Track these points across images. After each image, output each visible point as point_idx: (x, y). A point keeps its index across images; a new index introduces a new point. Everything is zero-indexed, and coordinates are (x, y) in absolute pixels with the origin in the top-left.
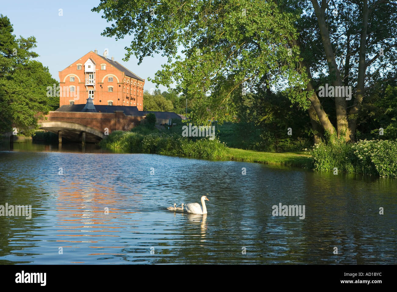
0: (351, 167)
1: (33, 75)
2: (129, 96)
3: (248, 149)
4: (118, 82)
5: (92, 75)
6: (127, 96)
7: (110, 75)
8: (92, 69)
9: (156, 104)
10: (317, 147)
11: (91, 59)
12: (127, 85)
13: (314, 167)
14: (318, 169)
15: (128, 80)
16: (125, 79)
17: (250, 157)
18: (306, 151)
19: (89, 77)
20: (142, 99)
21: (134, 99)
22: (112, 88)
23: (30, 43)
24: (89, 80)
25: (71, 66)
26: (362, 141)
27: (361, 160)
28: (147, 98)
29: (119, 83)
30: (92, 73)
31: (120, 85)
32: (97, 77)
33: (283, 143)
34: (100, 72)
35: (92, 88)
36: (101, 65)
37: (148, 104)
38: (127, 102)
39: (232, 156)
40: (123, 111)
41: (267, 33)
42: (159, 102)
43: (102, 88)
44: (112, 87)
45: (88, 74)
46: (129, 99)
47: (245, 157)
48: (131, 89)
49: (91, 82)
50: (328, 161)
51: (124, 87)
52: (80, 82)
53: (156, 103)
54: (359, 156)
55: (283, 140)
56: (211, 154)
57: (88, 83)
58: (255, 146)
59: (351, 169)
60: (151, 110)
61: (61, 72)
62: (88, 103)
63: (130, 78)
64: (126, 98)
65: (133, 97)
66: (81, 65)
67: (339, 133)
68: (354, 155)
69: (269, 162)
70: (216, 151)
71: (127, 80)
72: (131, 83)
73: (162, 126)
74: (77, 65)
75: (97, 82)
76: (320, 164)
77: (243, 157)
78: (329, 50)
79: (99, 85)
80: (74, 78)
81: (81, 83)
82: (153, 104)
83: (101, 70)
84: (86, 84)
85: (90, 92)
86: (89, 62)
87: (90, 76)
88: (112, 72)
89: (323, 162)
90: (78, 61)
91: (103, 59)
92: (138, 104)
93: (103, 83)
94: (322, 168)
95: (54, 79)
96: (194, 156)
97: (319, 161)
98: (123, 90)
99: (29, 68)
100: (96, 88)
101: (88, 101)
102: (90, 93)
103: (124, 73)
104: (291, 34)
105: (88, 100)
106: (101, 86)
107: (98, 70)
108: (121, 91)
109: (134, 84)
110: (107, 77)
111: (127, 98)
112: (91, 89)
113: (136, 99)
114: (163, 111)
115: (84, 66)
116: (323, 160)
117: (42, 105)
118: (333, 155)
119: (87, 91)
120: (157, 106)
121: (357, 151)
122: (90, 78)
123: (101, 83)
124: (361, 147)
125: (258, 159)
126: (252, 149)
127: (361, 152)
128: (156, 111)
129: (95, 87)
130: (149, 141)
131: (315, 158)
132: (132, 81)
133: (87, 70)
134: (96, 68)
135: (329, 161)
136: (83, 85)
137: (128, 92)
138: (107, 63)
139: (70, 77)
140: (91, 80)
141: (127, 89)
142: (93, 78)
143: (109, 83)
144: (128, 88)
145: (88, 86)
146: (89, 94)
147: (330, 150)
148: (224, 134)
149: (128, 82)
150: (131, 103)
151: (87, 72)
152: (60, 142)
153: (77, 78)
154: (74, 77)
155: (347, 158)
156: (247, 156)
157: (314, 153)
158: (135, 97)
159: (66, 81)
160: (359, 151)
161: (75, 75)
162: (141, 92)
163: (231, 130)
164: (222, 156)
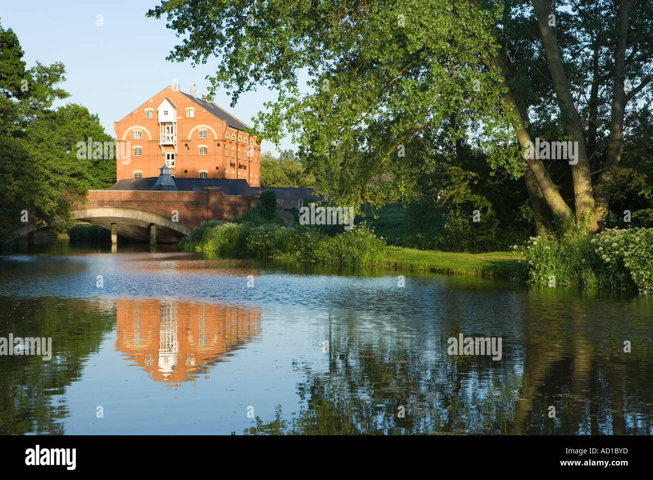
0: (591, 275)
1: (60, 129)
2: (234, 161)
3: (425, 249)
4: (216, 138)
5: (170, 127)
6: (232, 162)
7: (202, 127)
8: (172, 116)
9: (285, 175)
10: (535, 243)
11: (169, 100)
12: (231, 142)
13: (529, 277)
14: (536, 281)
15: (234, 134)
16: (227, 133)
17: (425, 262)
18: (515, 250)
19: (166, 130)
20: (258, 166)
21: (245, 168)
22: (206, 149)
23: (55, 73)
24: (167, 135)
25: (136, 112)
26: (609, 230)
27: (608, 264)
28: (268, 166)
29: (218, 140)
30: (171, 123)
31: (220, 143)
32: (180, 130)
33: (484, 237)
34: (184, 122)
35: (171, 149)
36: (186, 109)
37: (271, 175)
38: (233, 172)
39: (395, 261)
40: (220, 188)
41: (445, 46)
42: (291, 171)
43: (188, 148)
44: (206, 146)
45: (164, 125)
46: (236, 167)
47: (416, 262)
48: (239, 150)
49: (170, 139)
50: (551, 267)
51: (226, 147)
52: (150, 139)
53: (286, 173)
54: (604, 256)
55: (484, 232)
56: (358, 258)
57: (164, 141)
58: (437, 243)
59: (591, 279)
60: (276, 186)
61: (118, 122)
62: (162, 175)
63: (237, 131)
64: (229, 165)
65: (242, 164)
66: (153, 109)
67: (579, 219)
68: (596, 255)
69: (454, 270)
70: (368, 253)
71: (232, 134)
72: (239, 140)
73: (287, 213)
74: (146, 110)
75: (180, 139)
76: (538, 272)
77: (412, 263)
78: (558, 74)
79: (184, 144)
80: (140, 134)
81: (152, 141)
82: (280, 174)
83: (186, 118)
84: (161, 143)
85: (168, 155)
86: (165, 106)
87: (168, 128)
88: (205, 121)
89: (545, 268)
90: (147, 104)
91: (189, 100)
92: (251, 175)
93: (190, 141)
94: (542, 278)
95: (109, 136)
96: (332, 261)
97: (537, 266)
98: (224, 152)
99: (54, 118)
100: (179, 148)
101: (162, 172)
102: (168, 158)
103: (225, 123)
104: (487, 47)
105: (162, 169)
106: (186, 145)
107: (181, 118)
108: (221, 153)
109: (245, 142)
110: (197, 130)
111: (232, 165)
112: (170, 152)
113: (247, 167)
114: (296, 186)
115: (158, 112)
116: (543, 265)
117: (74, 180)
118: (562, 255)
119: (163, 155)
120: (287, 178)
121: (601, 248)
122: (168, 132)
123: (187, 141)
124: (607, 240)
125: (437, 266)
126: (432, 248)
127: (607, 250)
128: (286, 186)
129: (176, 148)
130: (259, 239)
131: (530, 262)
132: (239, 136)
133: (162, 118)
134: (178, 115)
135: (554, 267)
136: (156, 145)
137: (234, 155)
138: (198, 106)
139: (134, 131)
140: (170, 135)
141: (231, 150)
142: (172, 132)
143: (201, 141)
144: (233, 148)
145: (165, 146)
146: (167, 160)
147: (556, 248)
148: (388, 224)
149: (232, 138)
150: (239, 173)
151: (162, 123)
152: (113, 242)
153: (146, 134)
154: (140, 131)
155: (584, 260)
156: (419, 260)
157: (529, 253)
158: (246, 164)
159: (126, 137)
160: (604, 248)
161: (140, 128)
162: (256, 154)
163: (401, 217)
164: (377, 262)
